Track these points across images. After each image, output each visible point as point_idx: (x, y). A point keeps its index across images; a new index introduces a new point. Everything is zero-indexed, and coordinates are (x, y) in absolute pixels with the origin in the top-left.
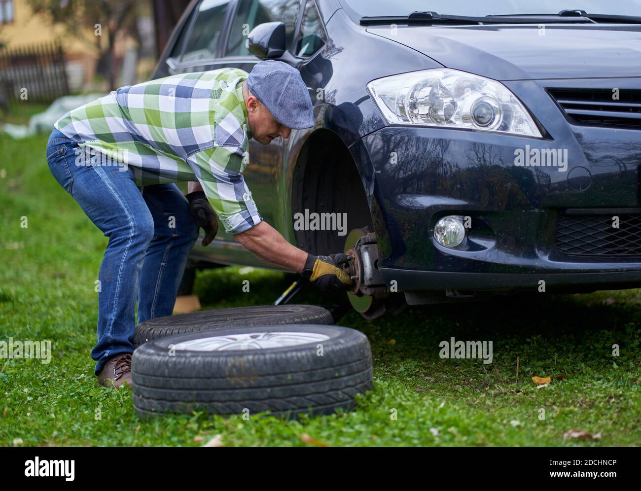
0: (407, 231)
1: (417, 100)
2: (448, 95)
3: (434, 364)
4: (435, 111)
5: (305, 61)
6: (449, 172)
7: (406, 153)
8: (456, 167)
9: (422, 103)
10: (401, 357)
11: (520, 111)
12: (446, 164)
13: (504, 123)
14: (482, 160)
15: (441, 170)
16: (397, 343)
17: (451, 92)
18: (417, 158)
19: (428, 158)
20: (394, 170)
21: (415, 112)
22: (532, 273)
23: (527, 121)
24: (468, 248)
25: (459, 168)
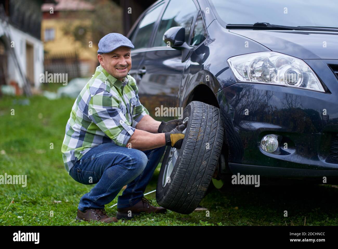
0: (246, 144)
1: (255, 69)
2: (272, 66)
3: (258, 220)
4: (265, 75)
5: (195, 48)
6: (271, 110)
7: (247, 100)
8: (275, 108)
9: (258, 71)
10: (240, 216)
11: (313, 77)
12: (269, 106)
13: (303, 83)
14: (291, 104)
15: (266, 110)
16: (239, 209)
17: (274, 64)
18: (254, 102)
19: (259, 102)
20: (240, 110)
21: (254, 75)
22: (315, 169)
23: (317, 83)
24: (280, 153)
25: (276, 109)
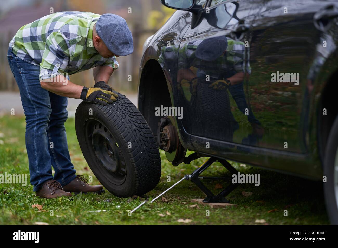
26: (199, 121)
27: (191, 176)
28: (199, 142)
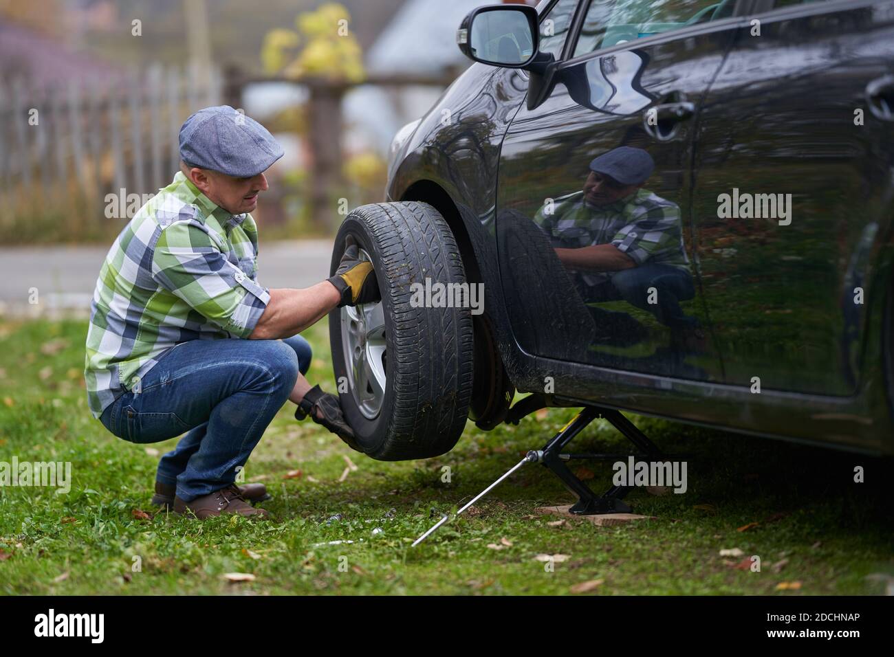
26: (560, 325)
27: (543, 452)
28: (560, 374)
